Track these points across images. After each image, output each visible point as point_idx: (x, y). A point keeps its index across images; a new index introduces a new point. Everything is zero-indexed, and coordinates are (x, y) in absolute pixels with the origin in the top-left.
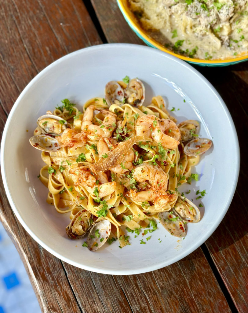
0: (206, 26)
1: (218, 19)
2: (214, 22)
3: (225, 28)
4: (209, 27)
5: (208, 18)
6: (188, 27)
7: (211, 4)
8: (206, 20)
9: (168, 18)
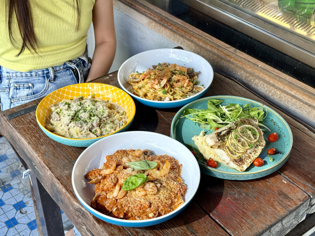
0: (87, 129)
1: (93, 126)
2: (91, 127)
3: (97, 130)
4: (88, 130)
5: (87, 126)
6: (79, 133)
7: (88, 120)
8: (86, 126)
9: (67, 130)
